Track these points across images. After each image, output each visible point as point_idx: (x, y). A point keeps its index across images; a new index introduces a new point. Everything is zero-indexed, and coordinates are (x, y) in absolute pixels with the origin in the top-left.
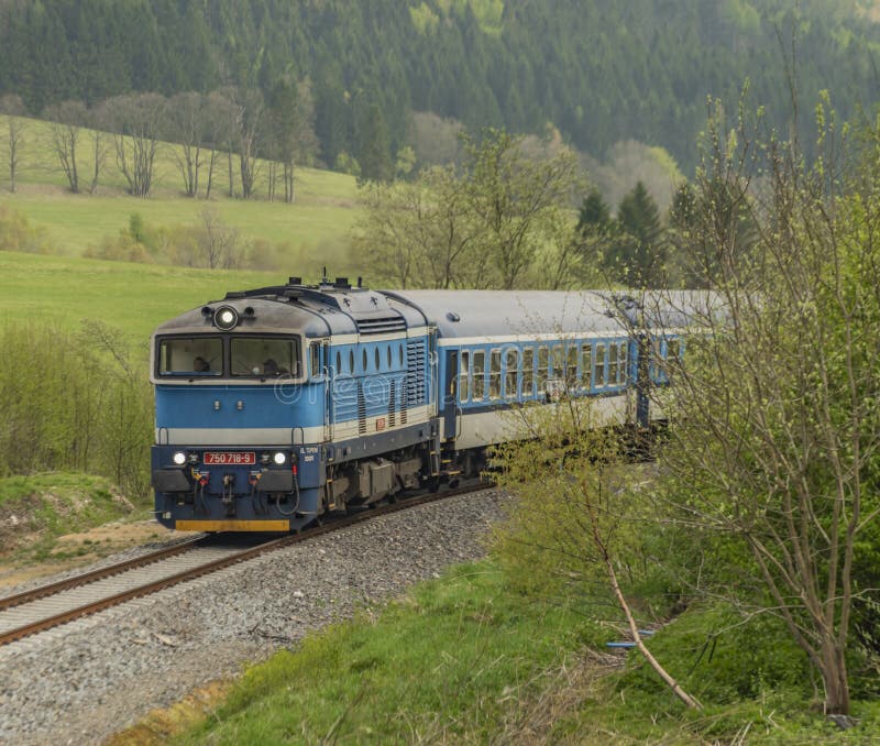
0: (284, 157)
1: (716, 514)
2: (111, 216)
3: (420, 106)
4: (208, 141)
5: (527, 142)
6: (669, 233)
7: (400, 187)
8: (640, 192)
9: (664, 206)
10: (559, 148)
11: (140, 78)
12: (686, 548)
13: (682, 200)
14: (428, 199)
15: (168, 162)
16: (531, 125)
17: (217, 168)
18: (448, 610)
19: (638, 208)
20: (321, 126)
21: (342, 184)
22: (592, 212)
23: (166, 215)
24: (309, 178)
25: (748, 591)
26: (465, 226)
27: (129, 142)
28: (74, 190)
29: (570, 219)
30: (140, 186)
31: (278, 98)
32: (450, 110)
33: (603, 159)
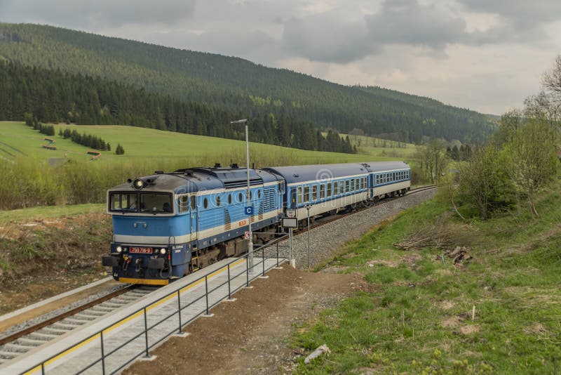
0: (405, 142)
1: (467, 192)
2: (381, 150)
3: (424, 134)
4: (394, 140)
5: (440, 140)
6: (460, 152)
7: (421, 146)
8: (456, 146)
9: (459, 148)
10: (444, 140)
11: (385, 131)
12: (463, 196)
13: (462, 147)
14: (425, 148)
15: (388, 143)
16: (440, 137)
17: (395, 144)
18: (428, 205)
19: (455, 149)
20: (410, 137)
21: (413, 145)
22: (449, 149)
23: (387, 150)
24: (408, 145)
25: (472, 203)
26: (431, 151)
27: (383, 140)
28: (375, 146)
29: (446, 150)
30: (384, 146)
31: (404, 133)
32: (428, 135)
33: (450, 142)
